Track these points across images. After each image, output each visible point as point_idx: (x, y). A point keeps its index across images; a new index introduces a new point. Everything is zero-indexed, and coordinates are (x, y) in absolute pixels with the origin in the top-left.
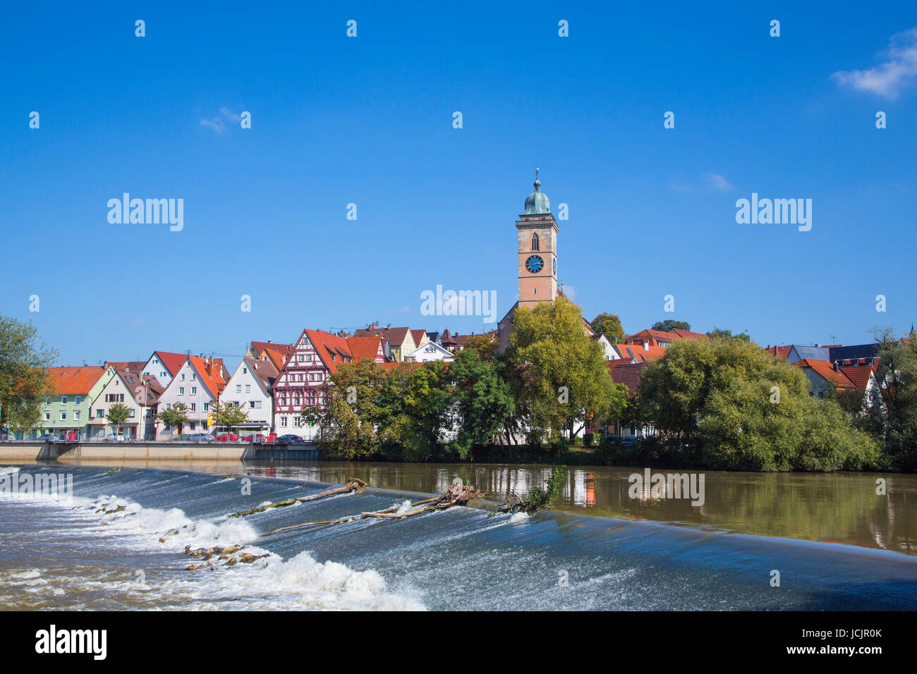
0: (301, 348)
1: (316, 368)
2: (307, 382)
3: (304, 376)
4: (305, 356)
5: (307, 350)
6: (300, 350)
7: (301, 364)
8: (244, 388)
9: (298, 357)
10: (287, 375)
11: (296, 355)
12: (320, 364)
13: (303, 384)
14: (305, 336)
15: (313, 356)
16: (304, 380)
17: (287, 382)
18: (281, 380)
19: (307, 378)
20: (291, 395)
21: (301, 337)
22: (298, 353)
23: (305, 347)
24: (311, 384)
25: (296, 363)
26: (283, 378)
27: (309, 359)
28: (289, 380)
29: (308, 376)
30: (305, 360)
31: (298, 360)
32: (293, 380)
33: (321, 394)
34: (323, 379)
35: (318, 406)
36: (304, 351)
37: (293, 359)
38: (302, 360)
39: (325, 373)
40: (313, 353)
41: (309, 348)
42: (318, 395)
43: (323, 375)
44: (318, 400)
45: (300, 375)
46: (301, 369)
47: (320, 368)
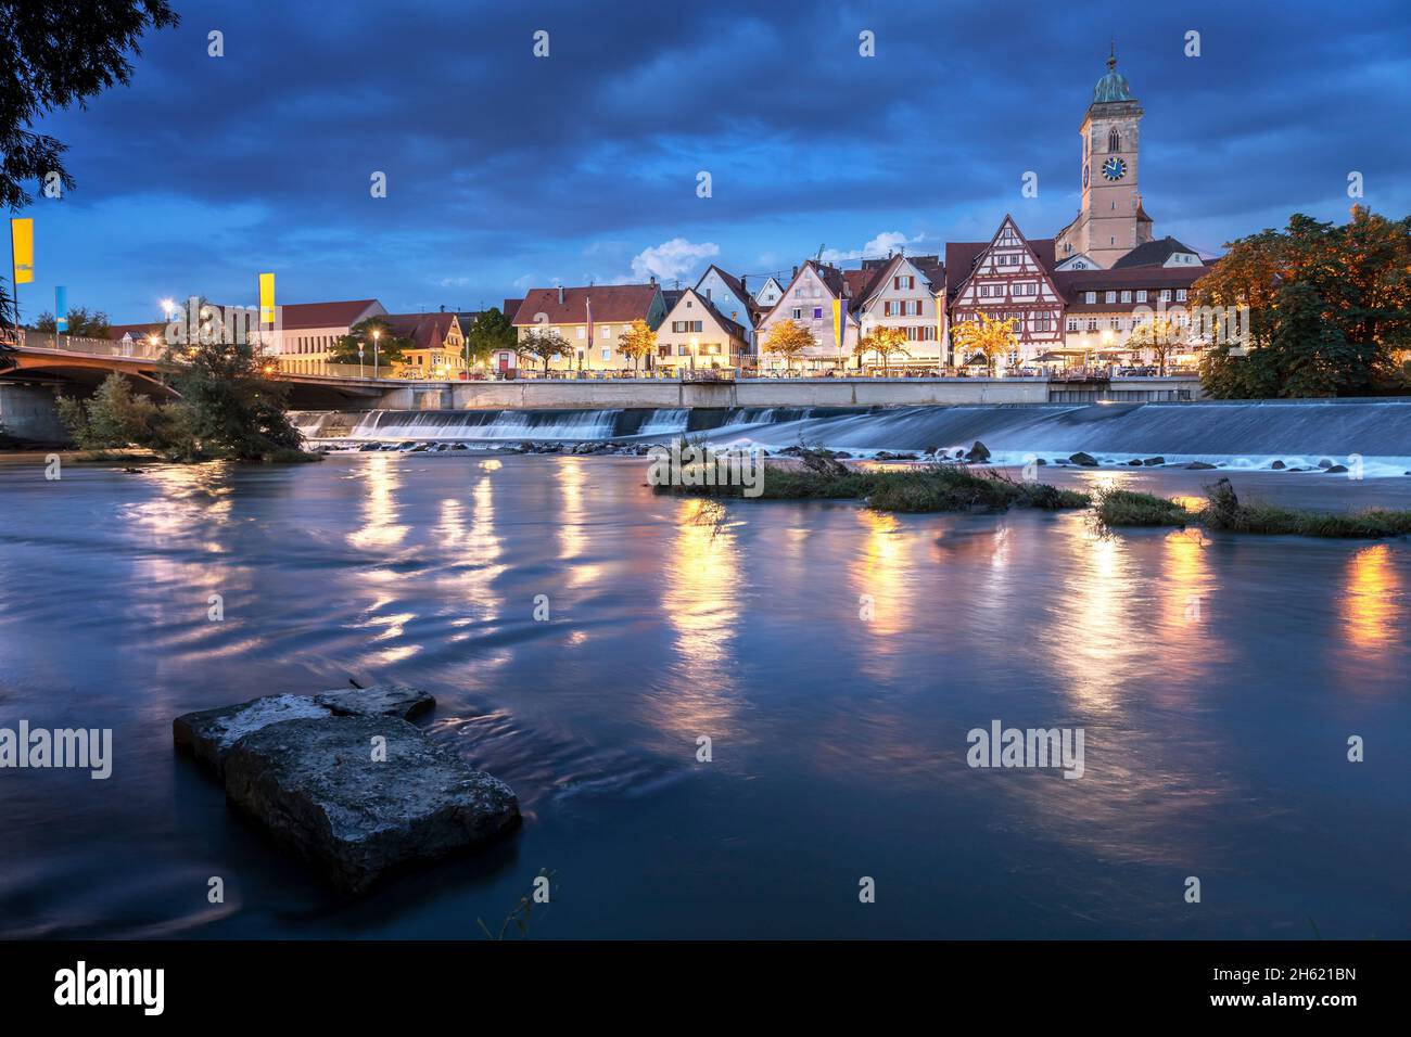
0: (1002, 244)
1: (1024, 275)
2: (1009, 297)
3: (1005, 288)
4: (1008, 257)
5: (1012, 248)
6: (999, 248)
7: (1001, 270)
9: (996, 259)
10: (975, 286)
11: (993, 256)
12: (1033, 269)
13: (1002, 301)
14: (1008, 225)
15: (1021, 257)
16: (1005, 293)
17: (975, 298)
18: (966, 296)
19: (1009, 291)
20: (981, 318)
21: (1003, 227)
22: (996, 253)
23: (1008, 243)
24: (1016, 300)
25: (993, 268)
26: (970, 292)
27: (1014, 262)
28: (979, 294)
29: (1012, 287)
30: (1008, 263)
31: (996, 263)
32: (985, 295)
33: (1032, 315)
34: (1037, 293)
35: (1026, 333)
36: (1005, 248)
37: (988, 262)
38: (1002, 263)
39: (1040, 283)
40: (1021, 251)
41: (1014, 244)
42: (1026, 316)
43: (1037, 286)
44: (1026, 324)
45: (999, 288)
46: (999, 277)
47: (1033, 275)
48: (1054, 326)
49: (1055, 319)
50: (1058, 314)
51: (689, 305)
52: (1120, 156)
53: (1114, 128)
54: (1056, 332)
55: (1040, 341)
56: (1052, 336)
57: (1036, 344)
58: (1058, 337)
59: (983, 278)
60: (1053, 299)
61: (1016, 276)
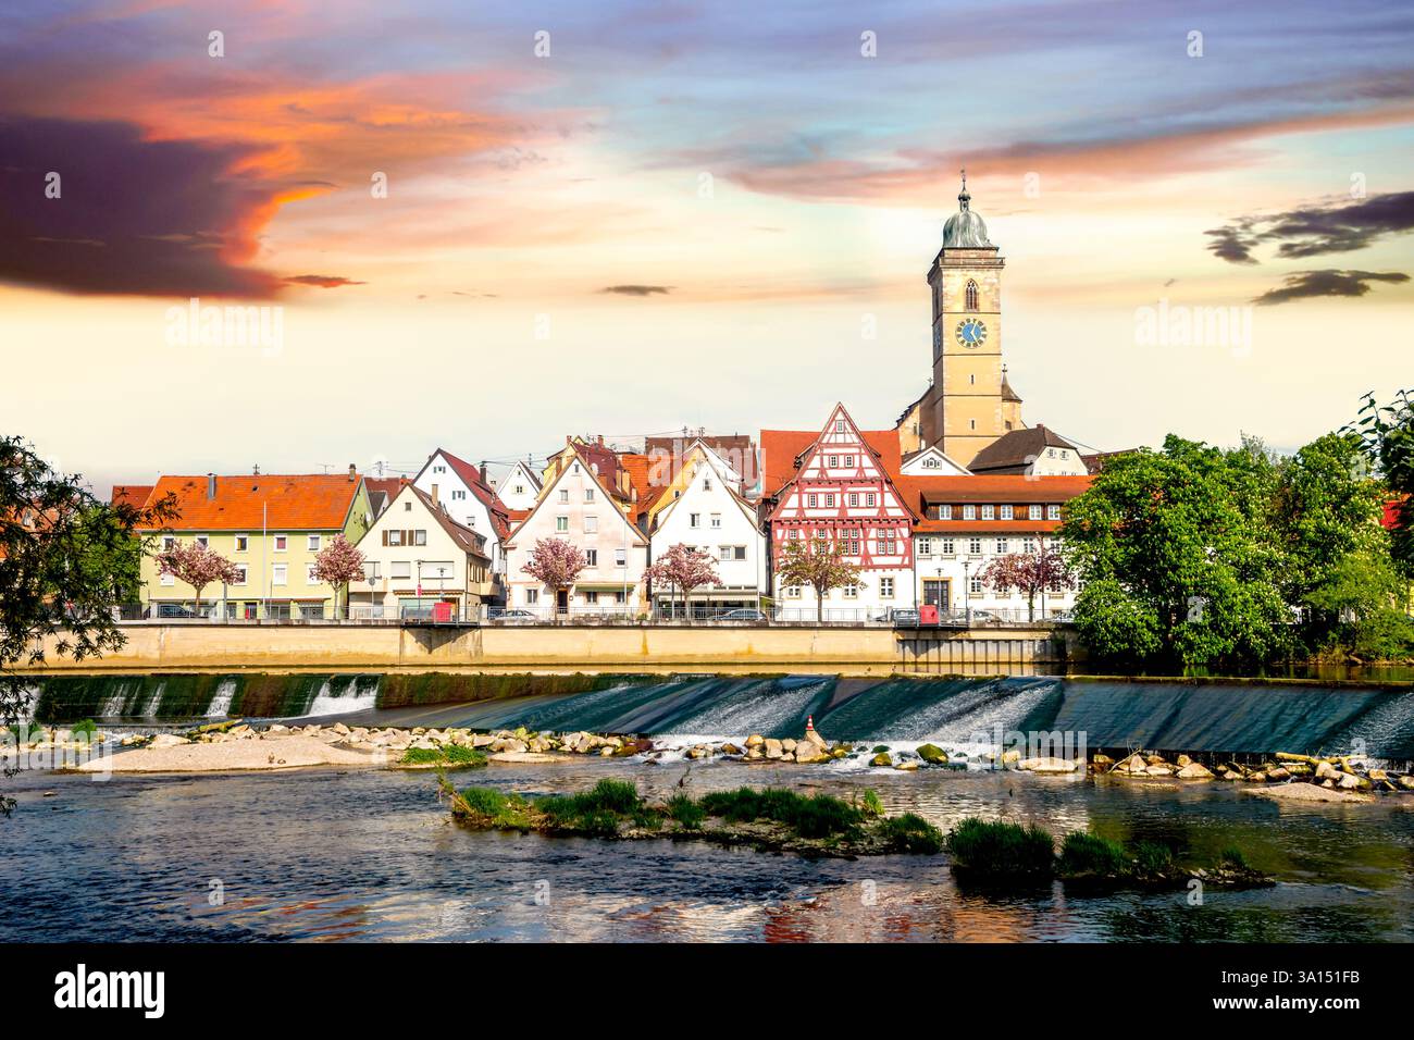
0: (832, 441)
1: (862, 481)
2: (843, 508)
3: (838, 497)
4: (841, 458)
5: (846, 445)
6: (829, 445)
7: (832, 474)
8: (705, 520)
9: (826, 458)
10: (800, 493)
11: (822, 455)
12: (873, 473)
13: (834, 513)
14: (840, 416)
15: (857, 458)
16: (838, 504)
17: (801, 509)
18: (788, 506)
19: (842, 501)
20: (808, 534)
21: (833, 419)
22: (826, 451)
23: (840, 438)
24: (852, 513)
25: (822, 470)
26: (793, 501)
27: (849, 464)
28: (805, 505)
29: (846, 496)
30: (842, 465)
31: (826, 465)
32: (814, 504)
33: (873, 533)
34: (879, 504)
35: (867, 556)
36: (837, 445)
37: (815, 462)
38: (834, 465)
39: (882, 492)
40: (856, 450)
41: (849, 440)
42: (865, 535)
43: (878, 496)
44: (866, 545)
45: (830, 497)
46: (831, 482)
47: (872, 481)
48: (901, 548)
49: (903, 539)
50: (905, 532)
51: (408, 506)
52: (979, 317)
53: (972, 280)
54: (904, 556)
55: (884, 567)
56: (897, 561)
57: (879, 571)
58: (906, 562)
59: (809, 483)
60: (899, 513)
61: (851, 482)
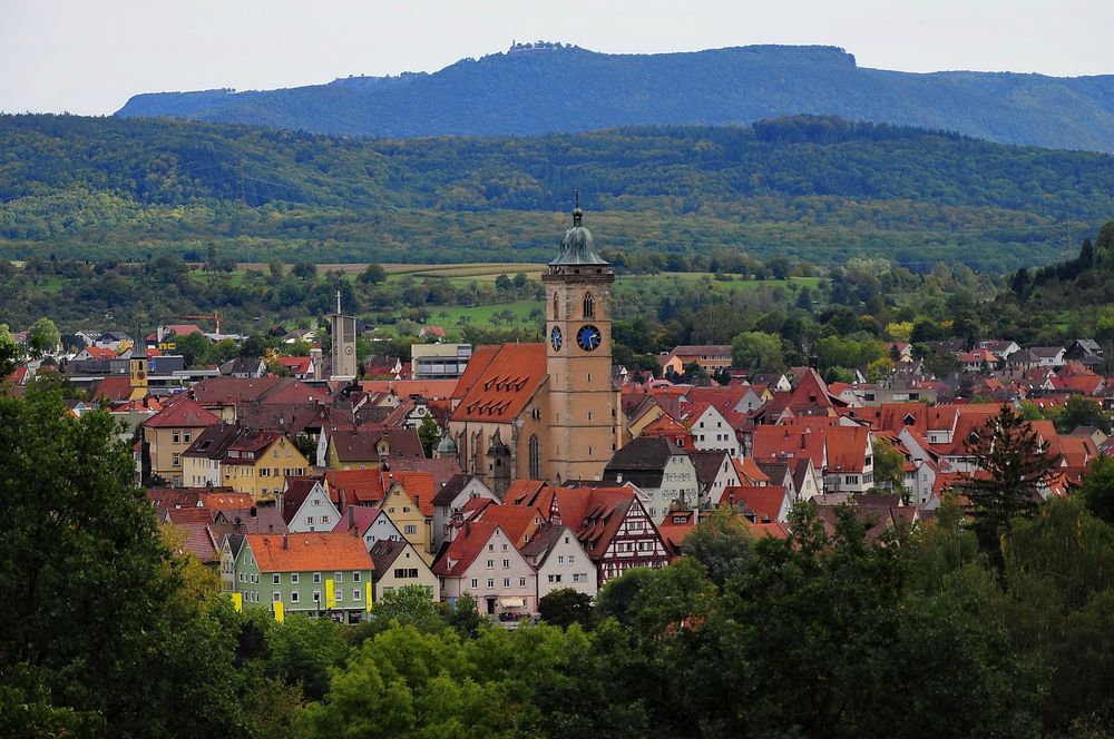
0: (632, 515)
1: (646, 536)
2: (636, 552)
3: (633, 545)
4: (636, 524)
5: (638, 517)
6: (630, 517)
7: (631, 533)
8: (566, 560)
9: (628, 525)
10: (614, 545)
11: (626, 523)
12: (651, 532)
13: (631, 554)
14: (635, 501)
15: (644, 524)
16: (633, 549)
17: (615, 553)
18: (608, 551)
19: (636, 548)
20: (618, 566)
21: (632, 503)
22: (628, 520)
23: (636, 513)
24: (640, 554)
25: (626, 531)
26: (611, 548)
27: (640, 527)
28: (617, 550)
29: (638, 545)
30: (636, 528)
31: (628, 528)
32: (621, 550)
34: (654, 549)
36: (634, 517)
37: (623, 527)
38: (632, 528)
39: (656, 542)
40: (644, 519)
41: (640, 514)
43: (654, 544)
45: (629, 545)
46: (631, 538)
47: (651, 537)
51: (408, 555)
53: (588, 293)
59: (620, 538)
60: (664, 553)
61: (641, 537)
